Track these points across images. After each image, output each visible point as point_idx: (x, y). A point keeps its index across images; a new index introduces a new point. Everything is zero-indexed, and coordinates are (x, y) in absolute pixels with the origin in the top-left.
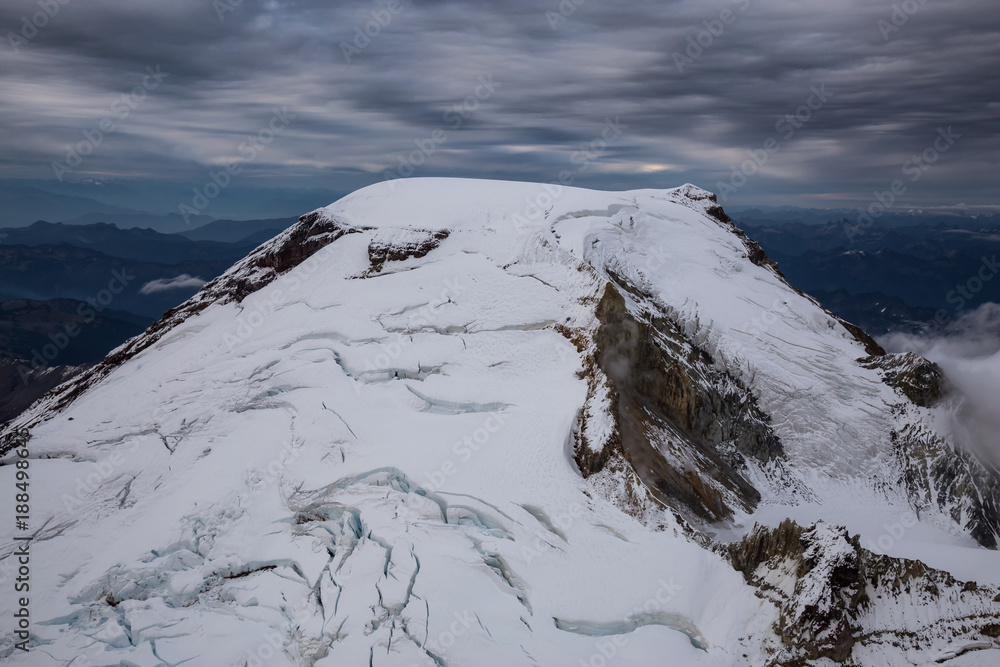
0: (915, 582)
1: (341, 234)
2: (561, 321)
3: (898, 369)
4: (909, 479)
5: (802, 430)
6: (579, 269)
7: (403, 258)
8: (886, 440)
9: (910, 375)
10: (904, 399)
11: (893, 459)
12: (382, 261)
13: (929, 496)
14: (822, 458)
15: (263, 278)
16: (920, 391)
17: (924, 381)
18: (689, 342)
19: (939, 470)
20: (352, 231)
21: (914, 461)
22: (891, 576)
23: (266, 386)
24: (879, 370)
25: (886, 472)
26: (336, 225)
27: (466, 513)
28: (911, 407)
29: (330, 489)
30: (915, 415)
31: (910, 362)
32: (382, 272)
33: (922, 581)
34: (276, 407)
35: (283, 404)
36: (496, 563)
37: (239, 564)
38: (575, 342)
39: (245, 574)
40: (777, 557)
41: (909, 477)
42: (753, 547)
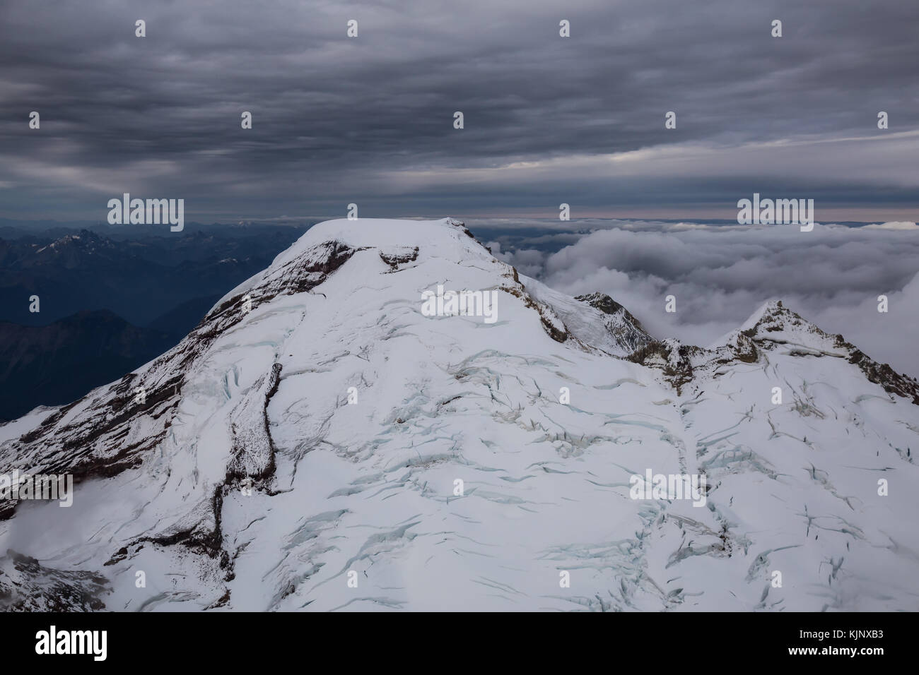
0: (698, 352)
1: (354, 251)
2: (501, 285)
3: (595, 300)
4: (619, 343)
5: (578, 328)
6: (493, 262)
7: (407, 262)
8: (604, 329)
9: (601, 302)
10: (602, 312)
11: (610, 336)
12: (396, 264)
13: (628, 348)
14: (589, 338)
15: (320, 278)
16: (608, 308)
17: (608, 303)
18: (528, 292)
19: (628, 338)
20: (360, 249)
21: (617, 336)
22: (691, 351)
23: (390, 327)
24: (586, 301)
25: (610, 341)
26: (349, 247)
27: (535, 360)
28: (606, 315)
29: (465, 362)
30: (609, 318)
31: (599, 296)
32: (399, 269)
33: (698, 351)
34: (402, 335)
35: (405, 334)
36: (559, 374)
37: (446, 398)
38: (513, 294)
39: (449, 402)
40: (652, 355)
41: (619, 342)
42: (641, 353)
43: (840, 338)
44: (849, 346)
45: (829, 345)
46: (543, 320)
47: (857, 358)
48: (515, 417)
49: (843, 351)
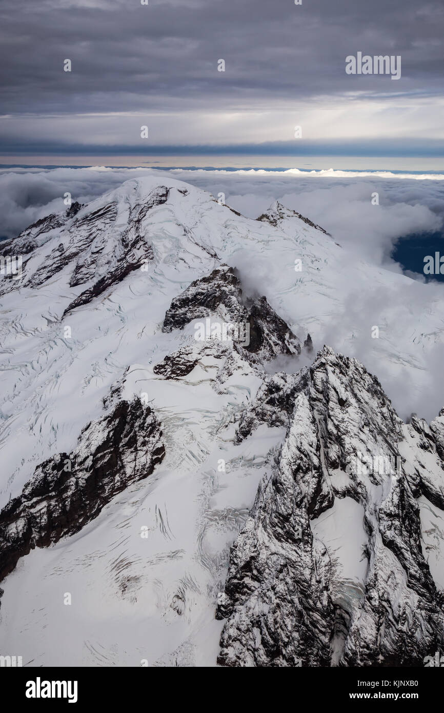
43: (294, 211)
44: (297, 213)
45: (292, 214)
46: (231, 209)
47: (300, 217)
48: (247, 237)
49: (296, 215)
